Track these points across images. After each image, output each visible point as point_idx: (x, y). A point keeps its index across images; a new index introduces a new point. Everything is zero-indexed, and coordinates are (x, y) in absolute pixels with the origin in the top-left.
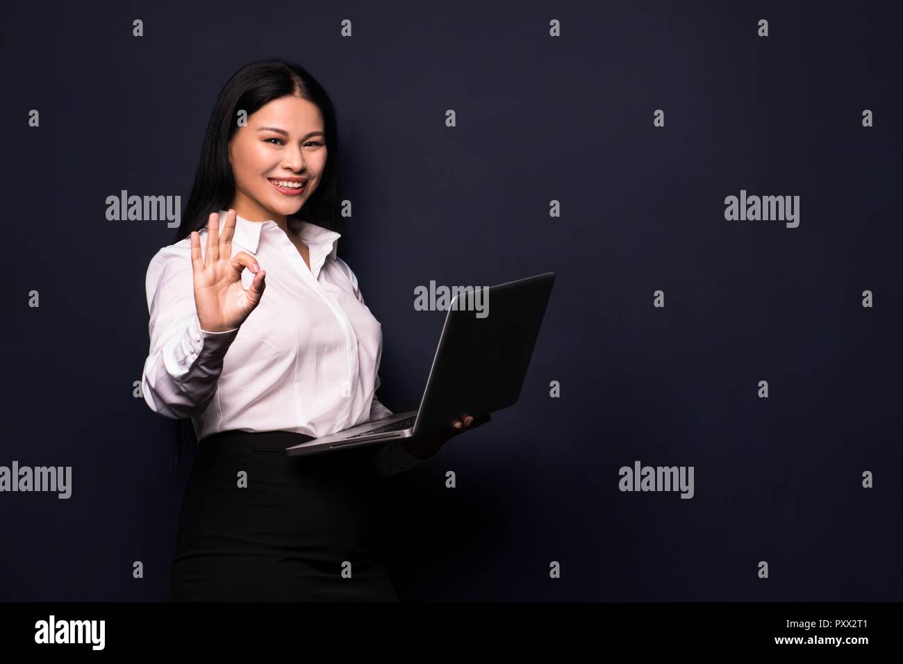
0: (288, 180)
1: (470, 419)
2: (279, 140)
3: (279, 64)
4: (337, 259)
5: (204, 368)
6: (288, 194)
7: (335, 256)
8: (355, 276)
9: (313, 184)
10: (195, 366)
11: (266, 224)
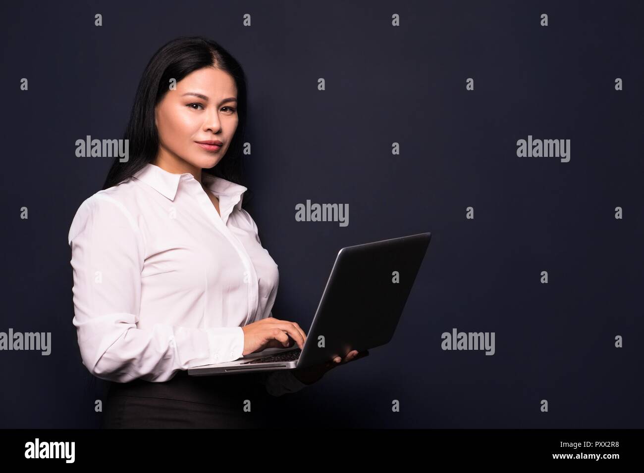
4: (242, 210)
7: (240, 207)
11: (184, 176)
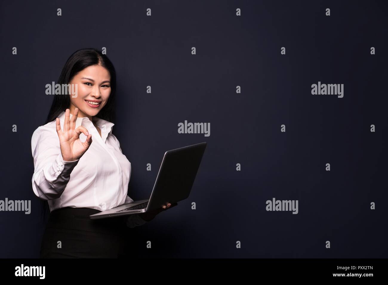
0: (93, 101)
1: (169, 204)
2: (90, 83)
3: (93, 51)
4: (112, 135)
5: (63, 177)
6: (93, 107)
7: (111, 134)
8: (118, 142)
9: (103, 103)
10: (59, 177)
11: (84, 119)
